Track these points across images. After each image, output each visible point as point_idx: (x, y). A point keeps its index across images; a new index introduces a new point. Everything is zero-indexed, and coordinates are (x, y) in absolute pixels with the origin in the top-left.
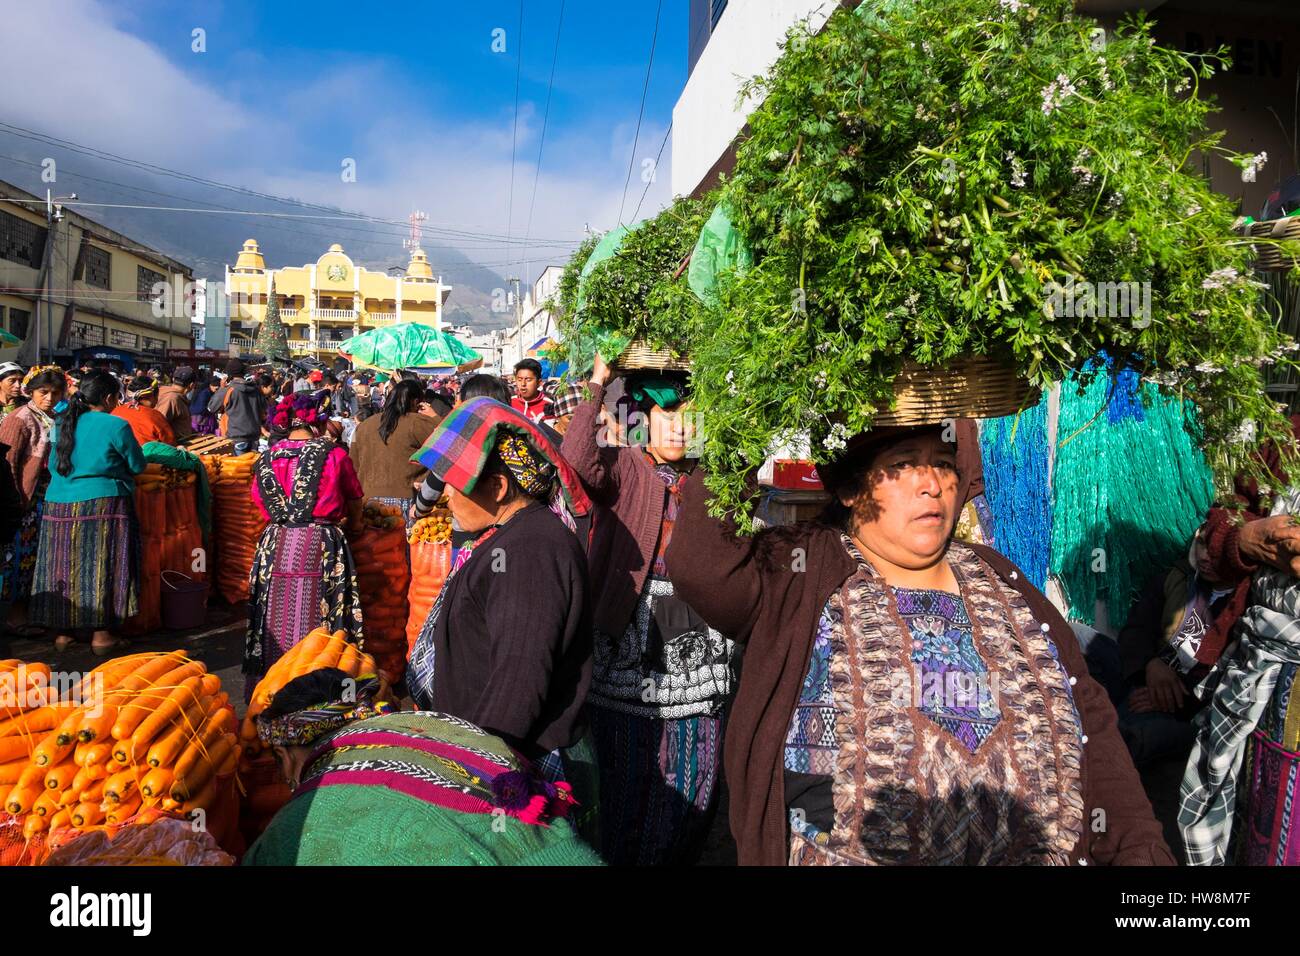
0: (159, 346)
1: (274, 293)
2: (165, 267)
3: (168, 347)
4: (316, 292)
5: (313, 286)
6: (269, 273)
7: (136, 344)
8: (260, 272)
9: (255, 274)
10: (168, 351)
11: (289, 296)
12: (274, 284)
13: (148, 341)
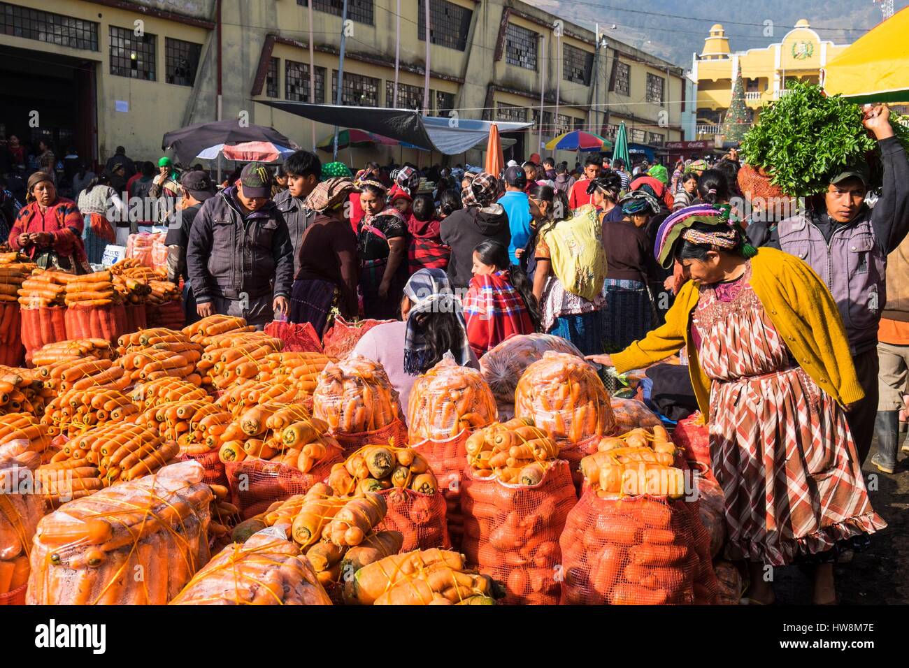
0: (659, 140)
1: (740, 78)
2: (665, 71)
3: (666, 140)
4: (780, 72)
5: (777, 66)
6: (734, 58)
7: (645, 139)
8: (725, 57)
9: (720, 60)
10: (667, 143)
11: (753, 79)
12: (740, 69)
13: (652, 135)
